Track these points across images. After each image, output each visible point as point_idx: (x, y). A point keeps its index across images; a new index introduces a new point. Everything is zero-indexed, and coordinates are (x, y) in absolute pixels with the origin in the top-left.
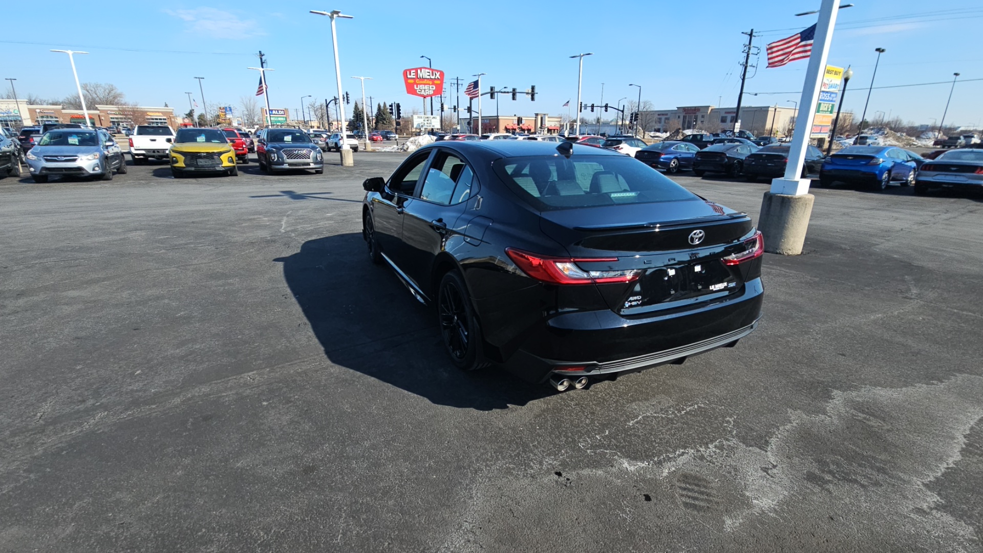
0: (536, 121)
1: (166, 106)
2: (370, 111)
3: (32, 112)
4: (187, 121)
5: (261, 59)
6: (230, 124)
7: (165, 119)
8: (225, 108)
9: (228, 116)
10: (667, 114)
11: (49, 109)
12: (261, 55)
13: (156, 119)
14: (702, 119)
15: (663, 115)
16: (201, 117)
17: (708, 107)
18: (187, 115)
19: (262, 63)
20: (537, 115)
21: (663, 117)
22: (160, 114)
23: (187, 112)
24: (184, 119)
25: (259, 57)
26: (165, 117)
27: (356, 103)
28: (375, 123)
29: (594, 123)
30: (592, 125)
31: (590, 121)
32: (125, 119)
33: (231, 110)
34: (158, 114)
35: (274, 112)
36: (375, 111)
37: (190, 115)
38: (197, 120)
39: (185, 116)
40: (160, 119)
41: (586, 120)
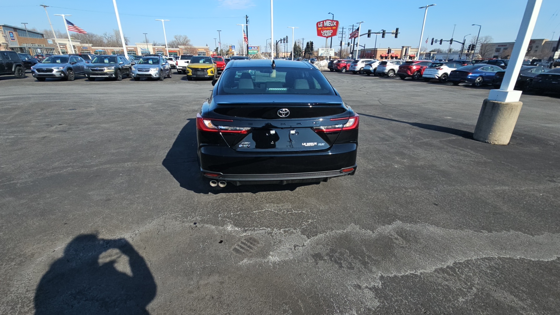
0: (402, 51)
1: (207, 45)
2: (303, 47)
3: (154, 49)
4: (215, 53)
5: (247, 19)
6: (233, 55)
7: (205, 52)
8: (232, 46)
9: (233, 51)
10: (505, 46)
11: (160, 48)
12: (247, 17)
13: (202, 52)
14: (536, 49)
15: (502, 46)
16: (222, 50)
17: (543, 40)
18: (215, 50)
19: (247, 22)
20: (403, 47)
21: (502, 48)
22: (203, 50)
23: (215, 49)
24: (213, 52)
25: (246, 18)
26: (205, 51)
27: (295, 42)
28: (304, 54)
29: (447, 52)
30: (445, 53)
31: (444, 50)
32: (187, 52)
33: (234, 47)
34: (202, 50)
35: (252, 48)
36: (305, 46)
37: (217, 50)
38: (219, 53)
39: (214, 51)
40: (203, 52)
41: (441, 50)
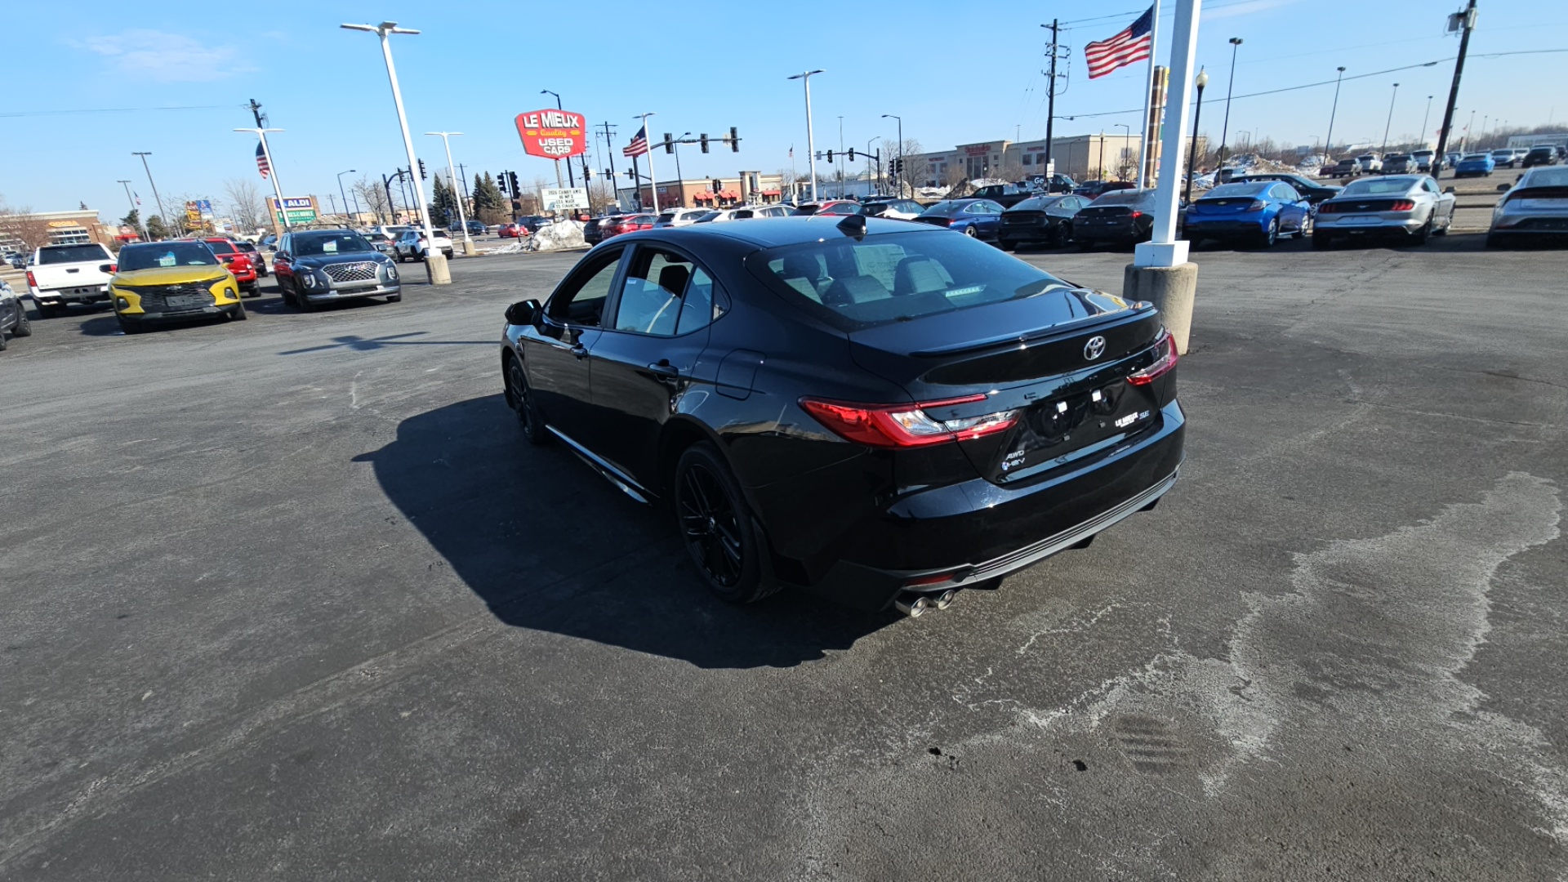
0: (742, 184)
1: (83, 207)
2: (463, 190)
4: (126, 231)
5: (256, 113)
6: (210, 230)
7: (85, 231)
8: (198, 203)
9: (205, 217)
10: (942, 159)
12: (255, 106)
13: (68, 233)
14: (996, 162)
15: (937, 159)
16: (153, 222)
17: (1003, 142)
18: (125, 220)
19: (259, 121)
20: (742, 174)
21: (938, 163)
22: (75, 223)
23: (126, 215)
24: (120, 227)
25: (251, 110)
26: (84, 228)
27: (436, 177)
28: (475, 208)
29: (833, 180)
30: (831, 183)
31: (827, 177)
32: (8, 237)
33: (208, 206)
34: (69, 223)
35: (290, 203)
36: (472, 188)
37: (132, 219)
38: (146, 229)
39: (121, 223)
40: (76, 232)
41: (822, 177)
